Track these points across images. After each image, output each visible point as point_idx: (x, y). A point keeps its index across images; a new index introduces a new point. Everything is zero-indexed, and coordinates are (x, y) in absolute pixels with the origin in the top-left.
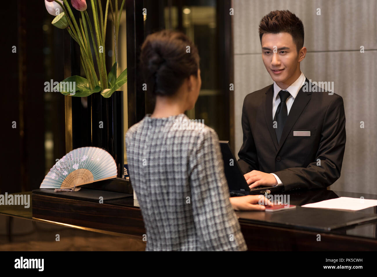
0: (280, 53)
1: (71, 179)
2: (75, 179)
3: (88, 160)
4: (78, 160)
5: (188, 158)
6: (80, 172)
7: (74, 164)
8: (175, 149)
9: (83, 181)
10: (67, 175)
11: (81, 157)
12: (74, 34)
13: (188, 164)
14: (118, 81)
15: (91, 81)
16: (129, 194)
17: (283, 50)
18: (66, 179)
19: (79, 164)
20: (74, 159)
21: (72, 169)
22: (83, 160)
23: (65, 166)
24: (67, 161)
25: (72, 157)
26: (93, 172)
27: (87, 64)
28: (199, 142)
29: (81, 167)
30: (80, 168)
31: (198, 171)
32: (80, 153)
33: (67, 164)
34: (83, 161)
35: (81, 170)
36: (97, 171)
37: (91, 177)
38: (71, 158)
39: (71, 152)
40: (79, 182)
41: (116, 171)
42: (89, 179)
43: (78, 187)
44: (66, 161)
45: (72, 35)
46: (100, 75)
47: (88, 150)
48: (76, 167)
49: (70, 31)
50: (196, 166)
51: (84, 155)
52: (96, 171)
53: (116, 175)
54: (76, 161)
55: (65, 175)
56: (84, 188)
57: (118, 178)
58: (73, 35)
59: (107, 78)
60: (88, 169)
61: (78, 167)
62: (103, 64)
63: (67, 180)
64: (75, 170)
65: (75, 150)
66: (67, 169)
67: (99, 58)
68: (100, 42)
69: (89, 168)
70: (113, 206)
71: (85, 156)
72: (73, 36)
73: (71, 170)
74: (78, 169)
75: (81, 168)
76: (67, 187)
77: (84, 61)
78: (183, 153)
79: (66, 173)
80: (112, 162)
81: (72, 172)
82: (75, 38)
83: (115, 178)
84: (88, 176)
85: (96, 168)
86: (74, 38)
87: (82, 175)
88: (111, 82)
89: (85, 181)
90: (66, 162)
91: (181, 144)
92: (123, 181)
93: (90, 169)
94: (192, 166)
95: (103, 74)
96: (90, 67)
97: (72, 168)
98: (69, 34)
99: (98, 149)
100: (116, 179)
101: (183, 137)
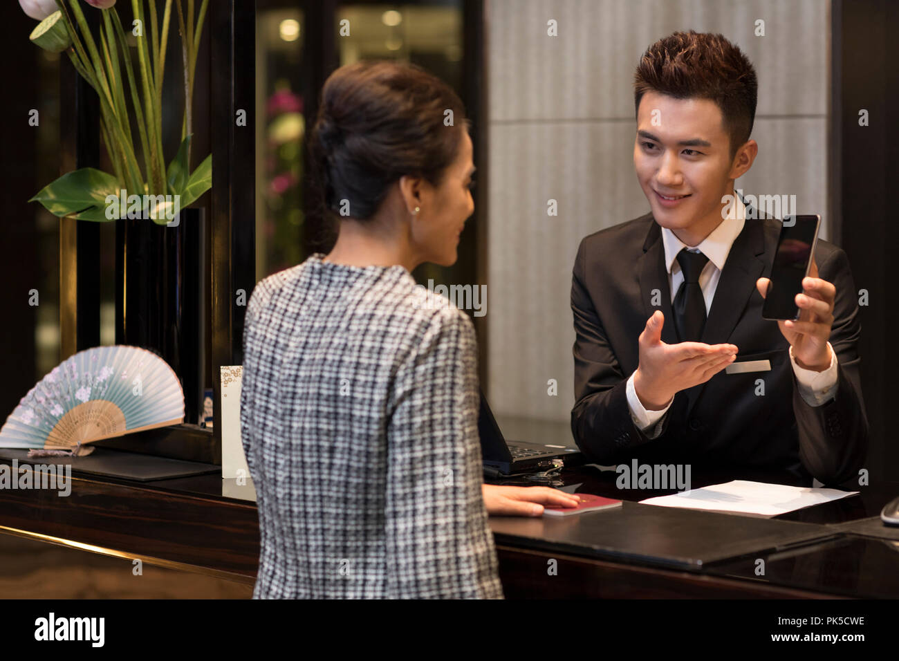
0: (683, 152)
1: (69, 424)
2: (81, 425)
3: (115, 379)
4: (90, 378)
5: (394, 369)
6: (94, 408)
7: (80, 388)
8: (368, 344)
9: (99, 430)
10: (60, 416)
11: (97, 371)
12: (83, 64)
13: (391, 386)
14: (192, 182)
15: (126, 183)
16: (211, 463)
17: (689, 148)
18: (58, 426)
19: (90, 389)
20: (80, 377)
21: (73, 399)
22: (100, 379)
23: (57, 394)
24: (62, 380)
25: (74, 370)
26: (125, 408)
27: (116, 141)
28: (428, 336)
29: (97, 395)
30: (93, 398)
31: (412, 407)
32: (95, 362)
33: (63, 387)
34: (102, 381)
35: (96, 402)
36: (135, 406)
37: (121, 422)
38: (71, 372)
39: (73, 359)
40: (91, 433)
41: (182, 407)
42: (114, 425)
43: (86, 446)
44: (59, 380)
45: (79, 68)
46: (148, 168)
47: (115, 353)
48: (83, 395)
49: (74, 59)
50: (410, 394)
51: (103, 365)
52: (132, 406)
53: (182, 416)
54: (84, 381)
55: (57, 415)
56: (103, 448)
57: (188, 425)
58: (82, 67)
59: (163, 175)
60: (113, 400)
61: (89, 396)
62: (155, 141)
63: (60, 428)
64: (81, 402)
65: (82, 354)
66: (61, 400)
67: (146, 126)
68: (150, 86)
69: (116, 399)
70: (169, 494)
71: (106, 367)
72: (82, 70)
73: (71, 405)
74: (88, 400)
75: (96, 398)
76: (60, 444)
77: (110, 132)
78: (383, 357)
79: (58, 410)
80: (172, 384)
81: (74, 409)
82: (86, 75)
83: (180, 425)
84: (111, 418)
85: (131, 401)
86: (84, 76)
87: (98, 417)
88: (174, 185)
89: (104, 432)
90: (61, 382)
91: (385, 334)
92: (198, 432)
93: (118, 402)
94: (399, 391)
95: (156, 166)
96: (122, 147)
97: (74, 397)
98: (73, 66)
99: (138, 351)
100: (183, 427)
101: (392, 317)
